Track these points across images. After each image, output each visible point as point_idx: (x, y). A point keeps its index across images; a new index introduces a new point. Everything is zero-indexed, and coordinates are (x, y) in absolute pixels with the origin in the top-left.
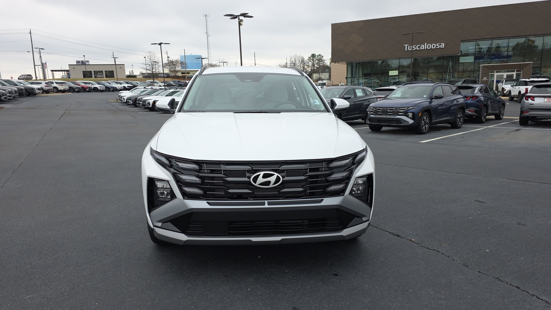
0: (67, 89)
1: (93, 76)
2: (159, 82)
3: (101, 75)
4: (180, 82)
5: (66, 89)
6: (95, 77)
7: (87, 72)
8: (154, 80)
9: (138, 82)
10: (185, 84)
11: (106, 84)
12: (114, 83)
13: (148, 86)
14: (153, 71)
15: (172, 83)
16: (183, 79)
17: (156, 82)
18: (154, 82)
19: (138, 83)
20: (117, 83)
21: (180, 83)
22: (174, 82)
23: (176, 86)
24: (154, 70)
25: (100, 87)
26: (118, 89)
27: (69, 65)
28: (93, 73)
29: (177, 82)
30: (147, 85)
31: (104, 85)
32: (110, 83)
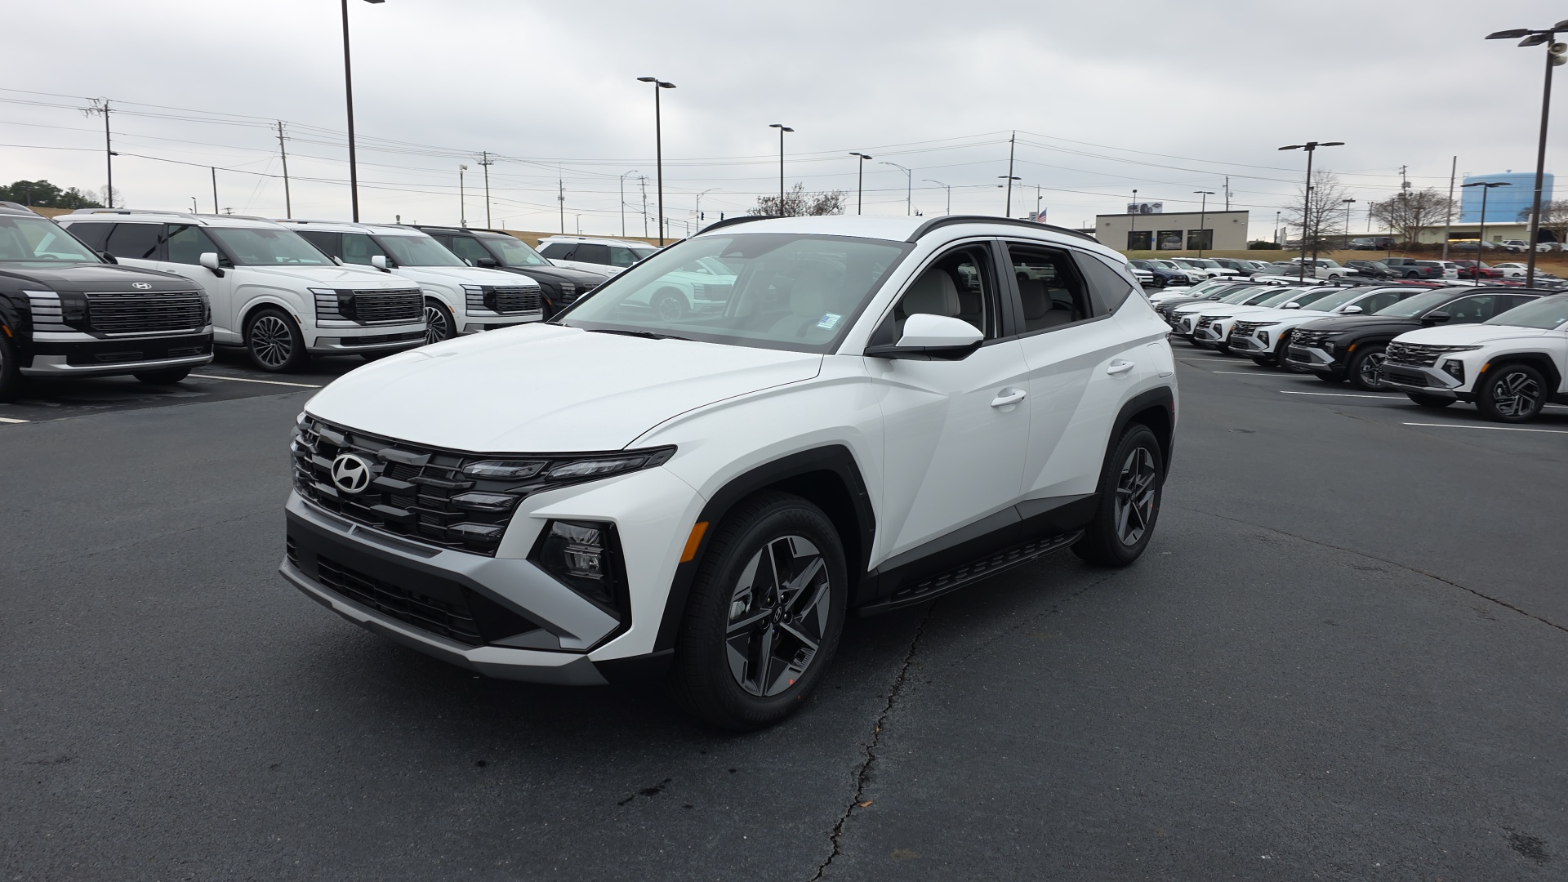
0: (1048, 280)
1: (1154, 244)
2: (1335, 264)
3: (1174, 242)
4: (1412, 264)
5: (1047, 278)
6: (1159, 248)
7: (1141, 235)
8: (1315, 258)
9: (1260, 262)
10: (1428, 271)
11: (1159, 268)
12: (1185, 264)
13: (1285, 275)
14: (1317, 228)
15: (1382, 266)
16: (1433, 254)
17: (1322, 264)
18: (1314, 264)
19: (1257, 266)
20: (1193, 264)
21: (1412, 268)
22: (1390, 263)
23: (1394, 277)
24: (1321, 227)
25: (1140, 274)
26: (1191, 281)
27: (1098, 216)
28: (1155, 236)
29: (1402, 262)
30: (1284, 271)
31: (1152, 270)
32: (1170, 265)
